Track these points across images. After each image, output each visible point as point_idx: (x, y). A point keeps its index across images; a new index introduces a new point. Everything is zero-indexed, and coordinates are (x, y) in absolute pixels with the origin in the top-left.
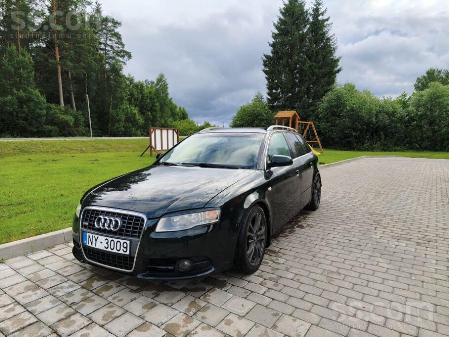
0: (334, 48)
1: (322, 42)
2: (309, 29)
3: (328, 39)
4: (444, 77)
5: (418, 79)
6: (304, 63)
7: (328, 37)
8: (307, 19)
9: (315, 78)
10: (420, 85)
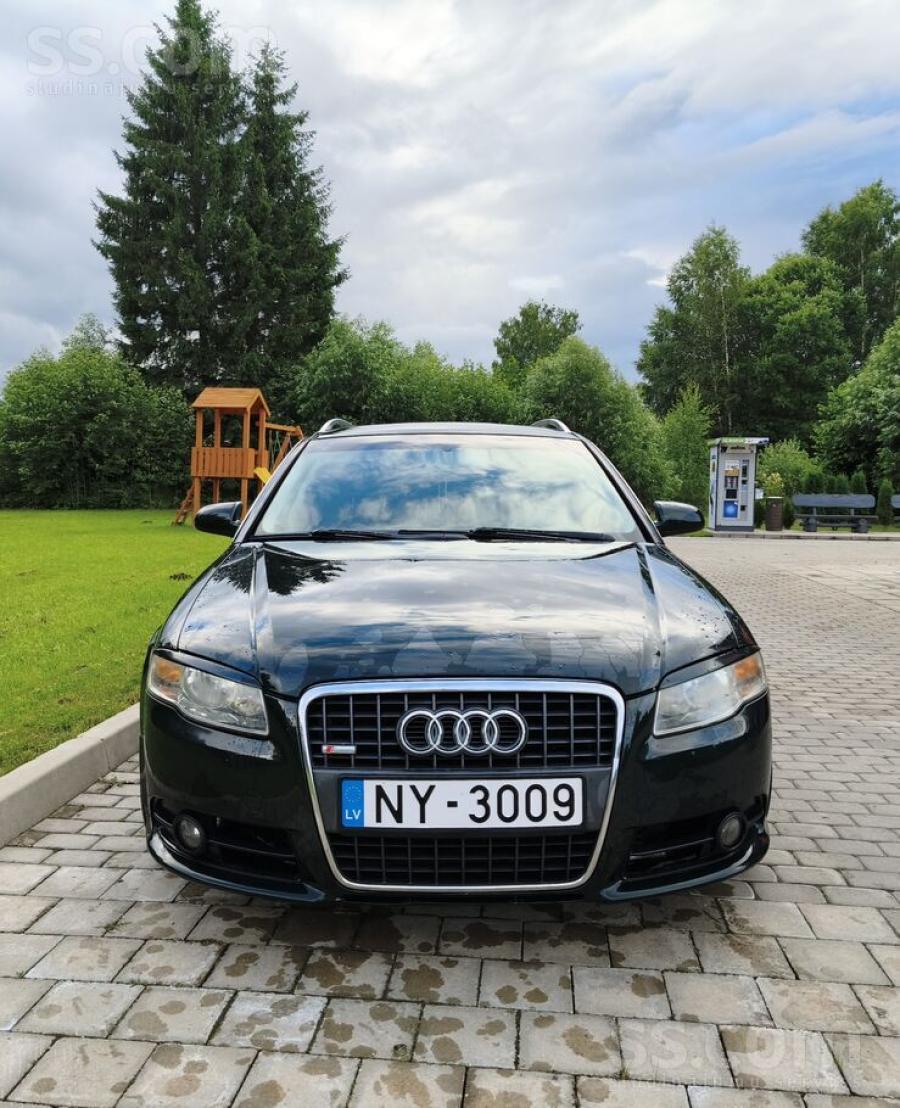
0: (322, 210)
1: (287, 183)
2: (245, 136)
3: (304, 178)
4: (558, 326)
5: (504, 325)
6: (243, 242)
7: (304, 171)
8: (236, 102)
9: (276, 291)
10: (508, 342)
